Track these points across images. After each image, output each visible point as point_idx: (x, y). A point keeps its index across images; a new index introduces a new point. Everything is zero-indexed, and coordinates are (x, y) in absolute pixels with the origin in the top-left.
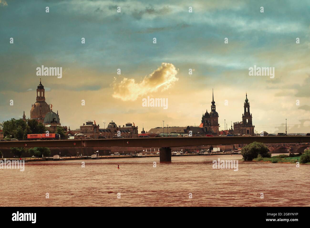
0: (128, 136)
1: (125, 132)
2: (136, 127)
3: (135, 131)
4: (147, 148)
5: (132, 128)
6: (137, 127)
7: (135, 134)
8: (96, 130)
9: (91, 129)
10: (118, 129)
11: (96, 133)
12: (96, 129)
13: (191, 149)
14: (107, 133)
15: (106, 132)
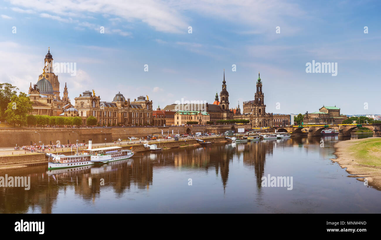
0: (140, 113)
1: (136, 108)
2: (150, 101)
3: (149, 107)
4: (164, 129)
5: (145, 103)
6: (152, 101)
7: (149, 110)
8: (95, 104)
9: (88, 102)
10: (127, 103)
11: (95, 107)
12: (95, 102)
13: (212, 129)
14: (112, 108)
15: (110, 107)
